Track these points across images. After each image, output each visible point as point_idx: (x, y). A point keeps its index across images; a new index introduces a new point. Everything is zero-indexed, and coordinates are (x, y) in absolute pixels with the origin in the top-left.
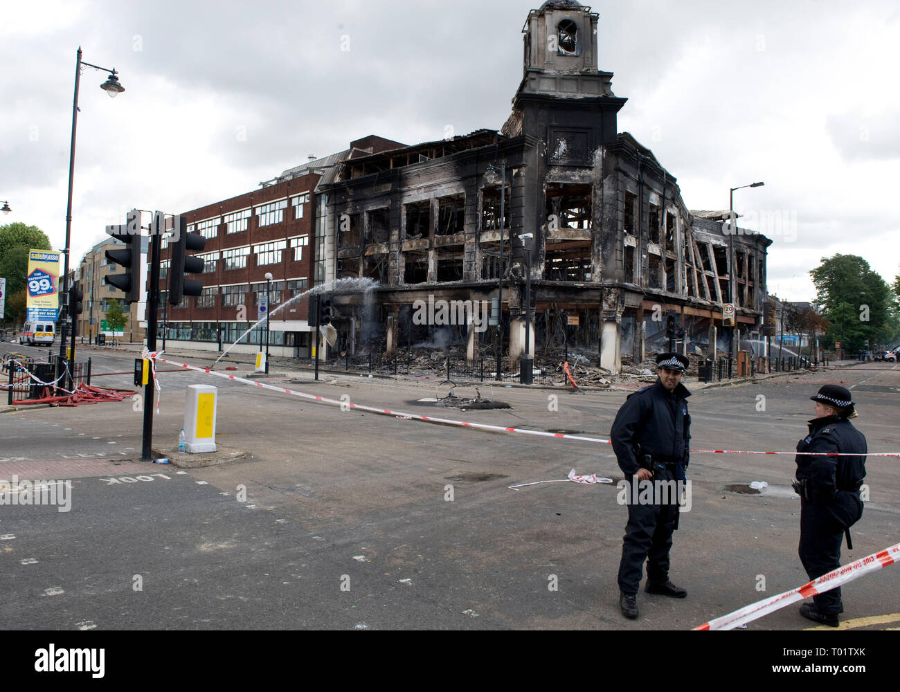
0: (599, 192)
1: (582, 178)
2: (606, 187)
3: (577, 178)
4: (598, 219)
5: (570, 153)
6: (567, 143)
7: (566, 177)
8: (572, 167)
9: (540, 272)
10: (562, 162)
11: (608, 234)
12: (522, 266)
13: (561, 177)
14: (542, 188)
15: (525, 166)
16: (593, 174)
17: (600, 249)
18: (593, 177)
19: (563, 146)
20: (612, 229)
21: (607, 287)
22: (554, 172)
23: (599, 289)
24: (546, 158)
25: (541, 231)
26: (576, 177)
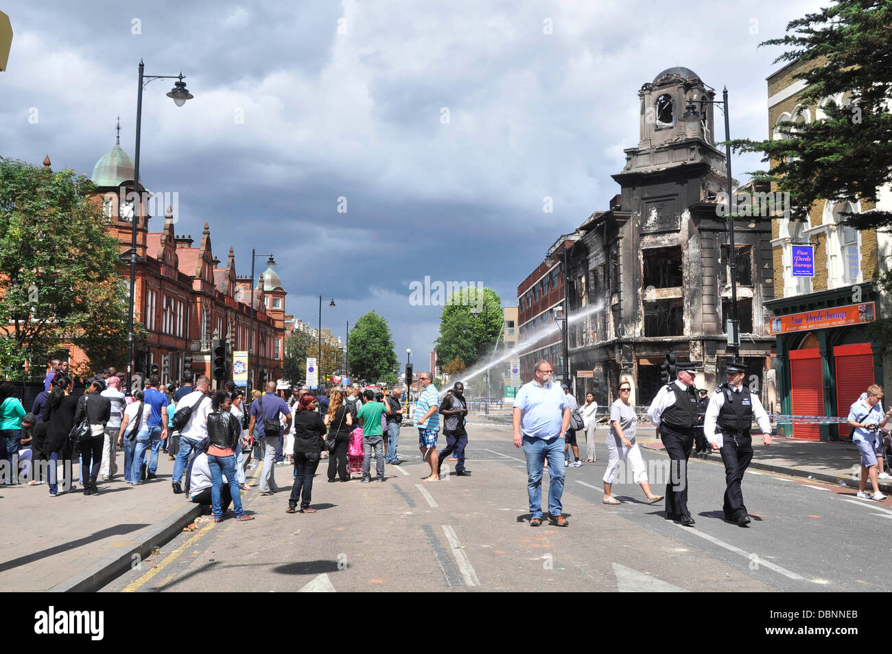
0: (685, 252)
1: (671, 241)
2: (691, 246)
3: (667, 242)
4: (686, 277)
5: (660, 220)
6: (658, 211)
7: (657, 242)
8: (661, 233)
9: (638, 330)
10: (653, 230)
11: (695, 291)
12: (622, 326)
13: (652, 243)
14: (637, 254)
15: (621, 238)
16: (680, 237)
17: (689, 304)
18: (681, 239)
19: (654, 214)
20: (698, 285)
21: (693, 340)
22: (647, 239)
23: (687, 342)
24: (640, 227)
25: (638, 294)
26: (665, 241)
